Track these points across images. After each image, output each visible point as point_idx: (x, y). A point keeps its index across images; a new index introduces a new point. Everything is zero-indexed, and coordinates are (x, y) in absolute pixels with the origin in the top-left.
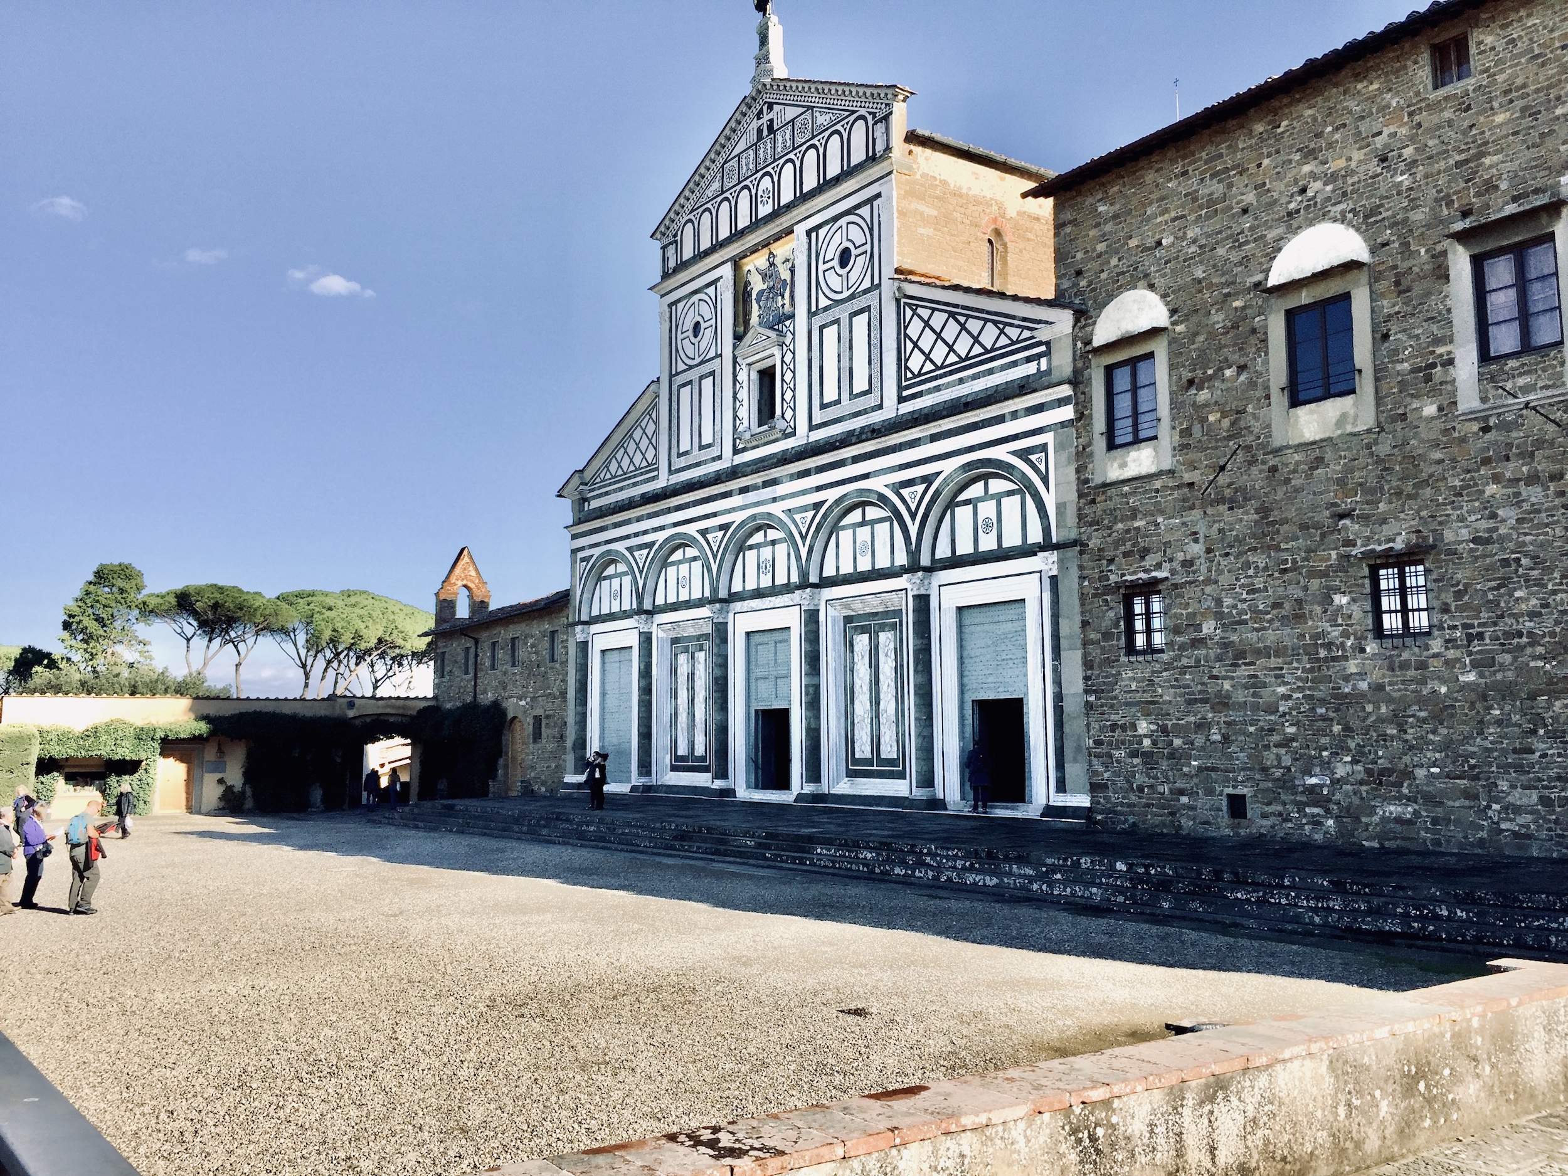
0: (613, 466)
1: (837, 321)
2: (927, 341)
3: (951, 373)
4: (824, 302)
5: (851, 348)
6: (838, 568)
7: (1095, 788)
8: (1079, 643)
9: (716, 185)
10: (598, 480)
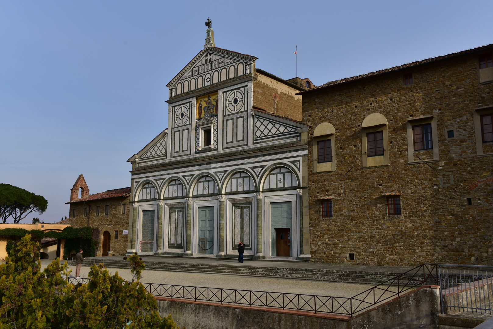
0: (149, 154)
1: (233, 119)
2: (262, 128)
3: (270, 138)
4: (228, 113)
5: (237, 127)
6: (231, 190)
7: (312, 252)
8: (308, 214)
9: (190, 74)
10: (143, 157)
